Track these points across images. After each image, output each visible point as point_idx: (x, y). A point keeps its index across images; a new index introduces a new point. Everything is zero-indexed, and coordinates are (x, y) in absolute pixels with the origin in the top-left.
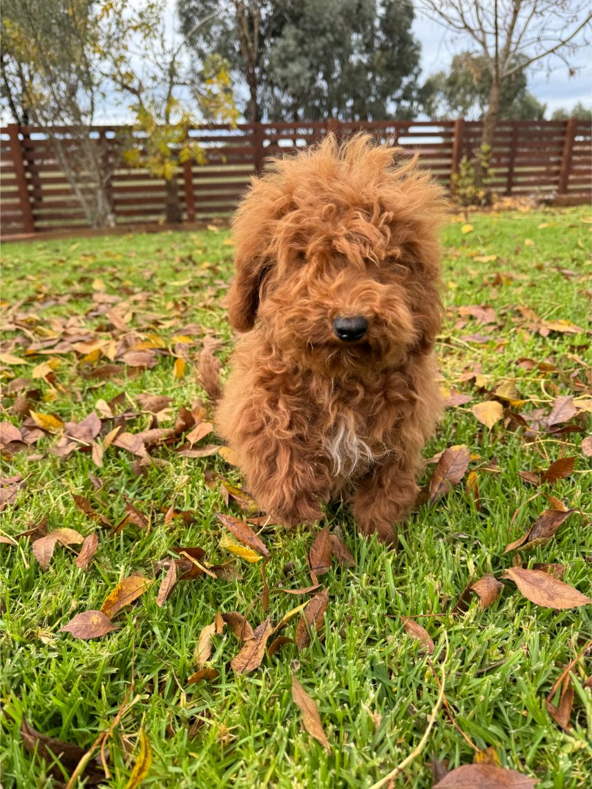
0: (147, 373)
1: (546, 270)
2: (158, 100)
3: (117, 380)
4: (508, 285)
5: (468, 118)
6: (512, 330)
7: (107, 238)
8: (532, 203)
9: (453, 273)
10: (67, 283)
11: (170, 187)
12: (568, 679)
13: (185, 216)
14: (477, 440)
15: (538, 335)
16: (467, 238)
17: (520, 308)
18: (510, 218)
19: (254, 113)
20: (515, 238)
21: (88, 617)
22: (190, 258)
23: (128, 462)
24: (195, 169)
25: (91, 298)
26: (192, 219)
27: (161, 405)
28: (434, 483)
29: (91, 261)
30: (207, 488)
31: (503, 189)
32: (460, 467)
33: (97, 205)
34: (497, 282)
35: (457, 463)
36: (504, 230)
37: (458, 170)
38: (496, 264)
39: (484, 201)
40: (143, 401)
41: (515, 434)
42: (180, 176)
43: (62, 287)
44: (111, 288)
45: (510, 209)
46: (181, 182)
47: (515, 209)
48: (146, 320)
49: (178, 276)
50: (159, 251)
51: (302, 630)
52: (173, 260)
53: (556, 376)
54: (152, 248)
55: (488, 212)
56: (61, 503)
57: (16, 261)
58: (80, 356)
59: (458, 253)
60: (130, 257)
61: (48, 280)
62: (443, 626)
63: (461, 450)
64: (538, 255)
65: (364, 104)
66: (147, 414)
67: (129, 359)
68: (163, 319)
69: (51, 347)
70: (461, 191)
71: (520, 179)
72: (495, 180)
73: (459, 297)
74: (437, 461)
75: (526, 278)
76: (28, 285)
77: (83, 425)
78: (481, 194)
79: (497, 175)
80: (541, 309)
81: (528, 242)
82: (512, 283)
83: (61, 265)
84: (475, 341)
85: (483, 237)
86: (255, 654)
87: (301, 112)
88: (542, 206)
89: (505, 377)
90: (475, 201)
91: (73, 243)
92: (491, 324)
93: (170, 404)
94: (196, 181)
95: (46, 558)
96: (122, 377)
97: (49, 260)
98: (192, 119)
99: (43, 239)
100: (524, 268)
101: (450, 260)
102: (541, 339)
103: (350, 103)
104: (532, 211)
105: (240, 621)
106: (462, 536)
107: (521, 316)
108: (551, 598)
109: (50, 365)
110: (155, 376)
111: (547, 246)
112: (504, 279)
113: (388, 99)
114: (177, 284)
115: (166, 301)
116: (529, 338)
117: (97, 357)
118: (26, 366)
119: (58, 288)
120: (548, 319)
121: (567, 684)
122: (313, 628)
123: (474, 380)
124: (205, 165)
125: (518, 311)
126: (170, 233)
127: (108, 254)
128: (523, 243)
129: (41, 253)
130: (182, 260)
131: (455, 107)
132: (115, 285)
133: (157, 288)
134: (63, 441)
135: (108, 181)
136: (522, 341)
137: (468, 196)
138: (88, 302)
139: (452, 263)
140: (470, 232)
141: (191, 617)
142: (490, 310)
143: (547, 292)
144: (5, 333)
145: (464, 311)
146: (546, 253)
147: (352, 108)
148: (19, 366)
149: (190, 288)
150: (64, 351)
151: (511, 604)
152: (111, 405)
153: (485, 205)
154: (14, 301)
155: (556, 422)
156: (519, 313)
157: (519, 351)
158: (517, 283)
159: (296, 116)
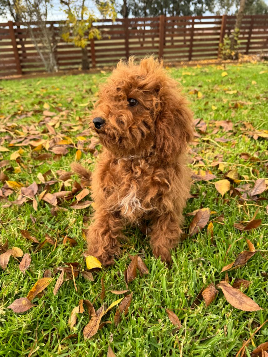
0: (63, 157)
1: (261, 99)
2: (78, 7)
3: (48, 162)
4: (241, 108)
5: (229, 14)
6: (240, 136)
7: (54, 78)
8: (258, 58)
9: (215, 100)
10: (32, 104)
11: (83, 51)
12: (244, 350)
13: (91, 65)
14: (215, 202)
15: (252, 138)
16: (224, 80)
17: (245, 123)
18: (246, 67)
19: (125, 12)
20: (247, 79)
21: (21, 301)
22: (90, 90)
23: (49, 209)
24: (96, 42)
25: (42, 113)
26: (94, 67)
27: (67, 176)
28: (192, 227)
29: (45, 92)
30: (84, 225)
31: (244, 51)
32: (205, 220)
33: (50, 61)
34: (236, 107)
35: (204, 217)
36: (243, 75)
37: (222, 42)
38: (236, 95)
39: (234, 57)
40: (59, 174)
41: (235, 199)
42: (89, 45)
43: (30, 107)
44: (52, 107)
45: (247, 62)
46: (89, 48)
47: (249, 62)
48: (65, 127)
49: (84, 100)
50: (76, 86)
51: (118, 315)
52: (82, 91)
53: (259, 164)
54: (73, 84)
55: (236, 64)
56: (16, 232)
57: (11, 91)
58: (33, 147)
59: (218, 89)
60: (63, 89)
61: (24, 102)
62: (186, 314)
63: (206, 211)
64: (257, 90)
65: (178, 5)
66: (60, 181)
67: (55, 150)
68: (74, 126)
69: (21, 142)
70: (224, 52)
71: (253, 46)
72: (240, 46)
73: (216, 115)
74: (194, 214)
75: (250, 103)
76: (15, 105)
77: (30, 189)
78: (233, 53)
79: (242, 43)
80: (255, 124)
81: (254, 82)
82: (243, 107)
83: (31, 94)
84: (221, 141)
85: (231, 79)
86: (95, 326)
87: (148, 11)
88: (263, 60)
89: (234, 164)
90: (230, 57)
91: (38, 81)
92: (230, 131)
93: (72, 176)
94: (96, 48)
95: (5, 264)
96: (51, 160)
97: (26, 91)
98: (94, 17)
99: (25, 78)
100: (250, 98)
101: (214, 93)
102: (254, 141)
103: (171, 6)
104: (258, 63)
105: (90, 305)
106: (202, 259)
107: (245, 127)
108: (241, 303)
109: (19, 152)
110: (67, 159)
111: (262, 85)
112: (239, 105)
113: (191, 3)
114: (82, 105)
115: (76, 116)
116: (248, 140)
117: (40, 148)
118: (9, 152)
119: (28, 108)
120: (258, 129)
121: (243, 353)
122: (123, 315)
123: (218, 166)
124: (101, 40)
125: (244, 124)
126: (83, 75)
127: (53, 88)
128: (251, 83)
129: (23, 86)
130: (86, 91)
131: (223, 7)
132: (53, 106)
133: (73, 108)
134: (20, 197)
135: (55, 49)
136: (244, 142)
137: (227, 54)
138: (41, 115)
139: (215, 94)
140: (226, 76)
141: (69, 299)
142: (231, 124)
143: (260, 112)
144: (2, 133)
145: (218, 124)
146: (262, 89)
147: (173, 8)
148: (5, 152)
149: (88, 108)
150: (26, 145)
151: (221, 303)
152: (44, 176)
153: (235, 59)
154: (7, 114)
155: (255, 194)
156: (244, 126)
157: (242, 148)
158: (245, 107)
159: (145, 13)
